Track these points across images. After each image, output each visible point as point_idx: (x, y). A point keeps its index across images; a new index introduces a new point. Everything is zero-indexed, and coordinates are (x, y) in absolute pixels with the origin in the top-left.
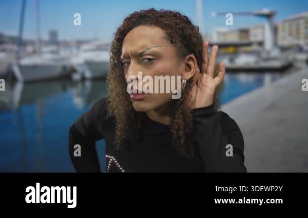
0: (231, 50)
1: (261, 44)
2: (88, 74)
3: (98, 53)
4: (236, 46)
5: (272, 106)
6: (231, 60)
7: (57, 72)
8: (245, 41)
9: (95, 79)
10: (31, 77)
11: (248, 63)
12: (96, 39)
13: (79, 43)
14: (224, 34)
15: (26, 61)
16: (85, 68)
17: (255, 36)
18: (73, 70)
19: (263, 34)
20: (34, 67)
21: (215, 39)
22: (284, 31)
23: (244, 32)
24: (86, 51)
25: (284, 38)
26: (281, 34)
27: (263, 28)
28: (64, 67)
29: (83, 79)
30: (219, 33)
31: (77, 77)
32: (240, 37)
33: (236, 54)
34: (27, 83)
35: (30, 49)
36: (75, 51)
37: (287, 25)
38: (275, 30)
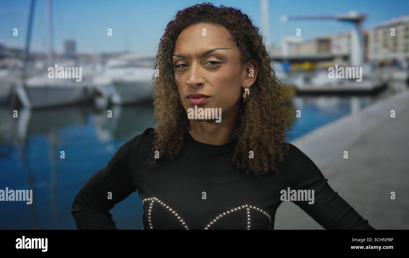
0: (306, 66)
1: (346, 58)
2: (117, 99)
3: (130, 70)
4: (313, 61)
5: (362, 141)
6: (307, 80)
7: (75, 96)
8: (324, 55)
9: (125, 106)
10: (40, 102)
11: (329, 84)
12: (127, 52)
13: (105, 57)
14: (298, 45)
15: (34, 82)
16: (113, 90)
17: (339, 47)
18: (97, 94)
19: (349, 45)
20: (46, 89)
21: (285, 52)
22: (376, 41)
23: (324, 42)
24: (114, 67)
25: (376, 51)
26: (372, 45)
27: (349, 36)
28: (85, 90)
29: (110, 105)
30: (290, 44)
31: (101, 102)
32: (319, 50)
33: (313, 71)
34: (35, 110)
35: (39, 65)
36: (99, 67)
37: (381, 32)
38: (365, 40)
